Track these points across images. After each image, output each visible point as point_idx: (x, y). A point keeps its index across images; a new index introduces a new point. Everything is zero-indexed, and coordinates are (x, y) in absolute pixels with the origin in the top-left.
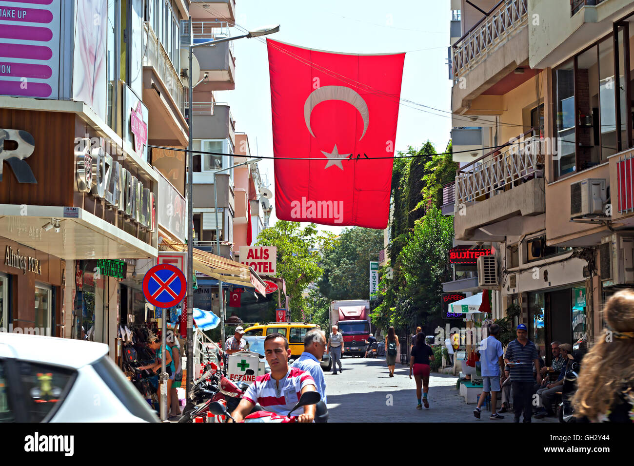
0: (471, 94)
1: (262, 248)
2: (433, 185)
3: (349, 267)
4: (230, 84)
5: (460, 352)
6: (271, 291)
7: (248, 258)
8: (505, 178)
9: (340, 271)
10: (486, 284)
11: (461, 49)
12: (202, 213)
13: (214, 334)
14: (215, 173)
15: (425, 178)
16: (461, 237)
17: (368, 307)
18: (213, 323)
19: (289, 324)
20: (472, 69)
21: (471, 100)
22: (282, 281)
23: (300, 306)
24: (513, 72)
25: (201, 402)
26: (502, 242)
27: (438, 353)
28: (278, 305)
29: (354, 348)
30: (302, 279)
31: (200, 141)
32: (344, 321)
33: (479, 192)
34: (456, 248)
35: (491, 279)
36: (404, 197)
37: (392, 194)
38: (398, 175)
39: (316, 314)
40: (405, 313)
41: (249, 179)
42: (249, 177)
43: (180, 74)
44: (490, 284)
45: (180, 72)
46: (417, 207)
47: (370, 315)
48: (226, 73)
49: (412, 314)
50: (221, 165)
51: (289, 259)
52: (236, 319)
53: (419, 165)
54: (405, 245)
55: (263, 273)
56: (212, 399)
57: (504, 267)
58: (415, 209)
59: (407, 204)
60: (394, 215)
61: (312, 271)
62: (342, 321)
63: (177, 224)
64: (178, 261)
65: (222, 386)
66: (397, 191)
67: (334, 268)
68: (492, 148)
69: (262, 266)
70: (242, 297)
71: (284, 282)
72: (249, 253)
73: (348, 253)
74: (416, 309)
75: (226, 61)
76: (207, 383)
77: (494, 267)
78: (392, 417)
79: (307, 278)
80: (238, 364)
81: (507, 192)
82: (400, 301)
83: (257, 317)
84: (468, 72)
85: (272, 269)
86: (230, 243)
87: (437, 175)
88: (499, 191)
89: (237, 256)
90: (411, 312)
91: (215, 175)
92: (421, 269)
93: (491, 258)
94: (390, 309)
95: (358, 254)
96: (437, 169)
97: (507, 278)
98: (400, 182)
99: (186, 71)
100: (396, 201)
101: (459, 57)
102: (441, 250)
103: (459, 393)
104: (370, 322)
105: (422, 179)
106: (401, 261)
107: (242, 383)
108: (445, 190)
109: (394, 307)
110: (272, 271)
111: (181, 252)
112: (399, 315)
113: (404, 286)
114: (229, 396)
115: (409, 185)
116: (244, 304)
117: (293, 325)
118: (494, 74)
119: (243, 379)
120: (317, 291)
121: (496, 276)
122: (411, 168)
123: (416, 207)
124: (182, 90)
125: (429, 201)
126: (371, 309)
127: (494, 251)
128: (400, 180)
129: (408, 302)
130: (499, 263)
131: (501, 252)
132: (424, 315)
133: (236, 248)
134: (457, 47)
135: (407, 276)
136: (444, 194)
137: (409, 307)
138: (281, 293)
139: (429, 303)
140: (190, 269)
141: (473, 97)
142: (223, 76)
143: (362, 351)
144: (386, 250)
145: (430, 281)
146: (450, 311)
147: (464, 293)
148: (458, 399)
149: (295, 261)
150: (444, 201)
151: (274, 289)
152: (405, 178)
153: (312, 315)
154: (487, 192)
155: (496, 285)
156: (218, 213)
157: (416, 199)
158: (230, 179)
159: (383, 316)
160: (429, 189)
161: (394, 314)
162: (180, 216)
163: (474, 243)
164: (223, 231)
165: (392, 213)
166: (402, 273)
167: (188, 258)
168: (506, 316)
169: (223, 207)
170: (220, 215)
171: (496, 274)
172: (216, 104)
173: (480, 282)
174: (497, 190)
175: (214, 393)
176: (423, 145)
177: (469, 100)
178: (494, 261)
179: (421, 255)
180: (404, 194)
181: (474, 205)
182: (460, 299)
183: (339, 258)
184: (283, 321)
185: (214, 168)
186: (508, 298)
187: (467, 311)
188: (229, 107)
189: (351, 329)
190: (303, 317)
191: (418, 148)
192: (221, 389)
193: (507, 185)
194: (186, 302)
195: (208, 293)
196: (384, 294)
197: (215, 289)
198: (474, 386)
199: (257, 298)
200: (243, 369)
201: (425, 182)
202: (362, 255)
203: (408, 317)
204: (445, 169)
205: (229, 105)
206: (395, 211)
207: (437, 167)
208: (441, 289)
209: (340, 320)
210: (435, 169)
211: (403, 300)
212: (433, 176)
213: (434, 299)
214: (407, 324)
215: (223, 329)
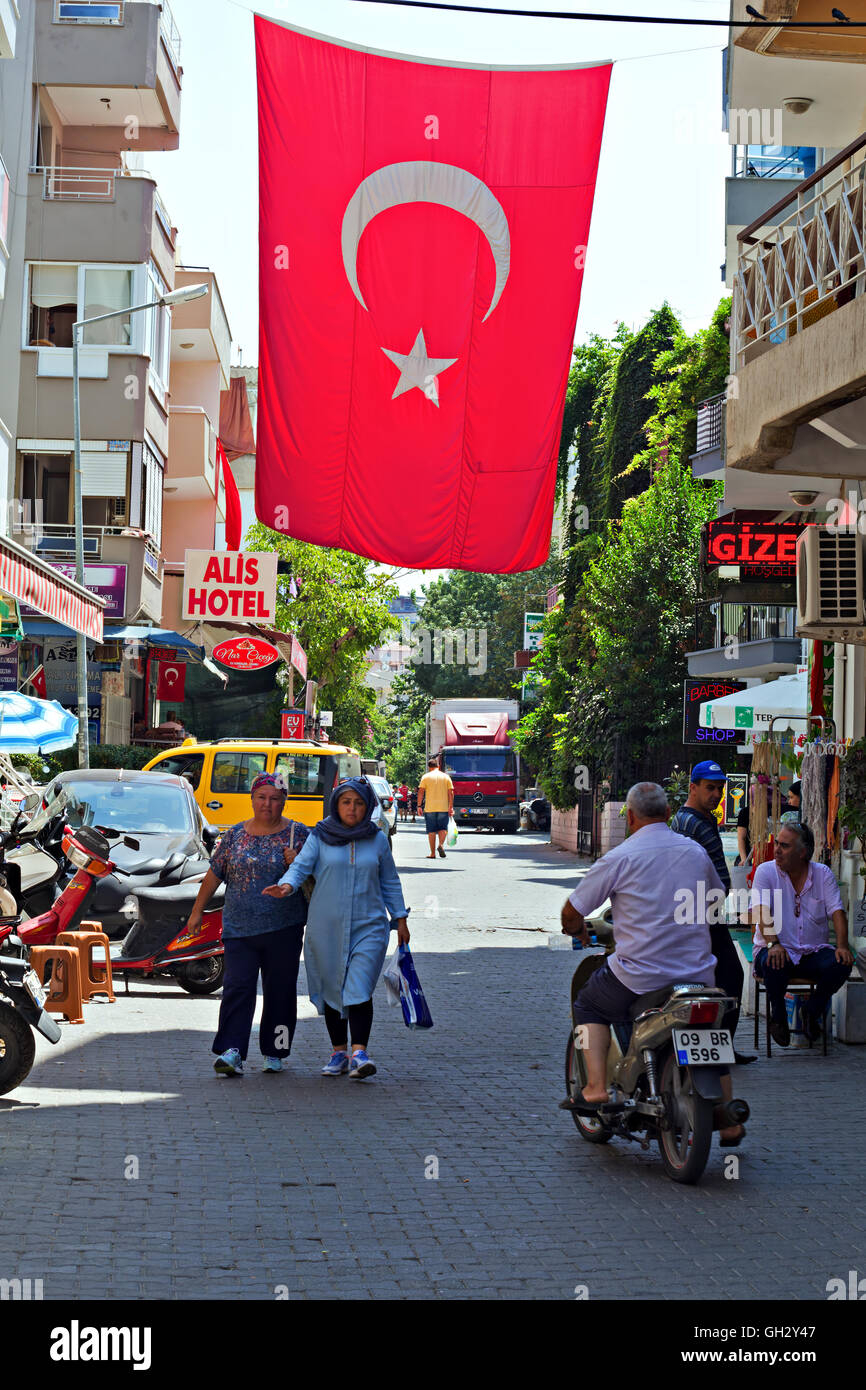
1: (241, 555)
2: (673, 412)
3: (479, 627)
4: (164, 136)
6: (261, 664)
7: (206, 579)
10: (823, 621)
12: (75, 452)
15: (654, 392)
16: (745, 457)
17: (514, 714)
18: (62, 735)
19: (276, 743)
22: (289, 641)
28: (287, 701)
29: (478, 811)
30: (350, 642)
31: (76, 267)
32: (457, 747)
33: (816, 289)
35: (843, 603)
36: (602, 440)
37: (574, 438)
38: (588, 391)
40: (590, 728)
41: (224, 392)
42: (222, 387)
44: (839, 619)
46: (630, 468)
48: (151, 99)
49: (608, 732)
51: (318, 592)
53: (641, 363)
54: (597, 557)
55: (240, 619)
58: (626, 472)
59: (608, 459)
60: (576, 490)
61: (373, 622)
62: (452, 747)
66: (585, 429)
69: (241, 601)
71: (296, 642)
72: (209, 568)
73: (480, 595)
74: (619, 718)
75: (149, 66)
79: (362, 640)
82: (579, 697)
83: (237, 727)
85: (265, 608)
86: (147, 533)
87: (684, 386)
90: (605, 727)
92: (634, 616)
93: (841, 534)
94: (555, 716)
95: (501, 597)
96: (684, 370)
98: (593, 407)
100: (582, 453)
105: (646, 396)
106: (586, 599)
108: (704, 416)
109: (564, 712)
110: (264, 613)
112: (576, 731)
113: (592, 661)
115: (614, 412)
117: (285, 746)
120: (409, 681)
122: (622, 371)
123: (630, 466)
125: (661, 453)
126: (520, 718)
128: (593, 404)
129: (598, 702)
132: (638, 734)
135: (599, 635)
136: (699, 425)
137: (601, 713)
139: (653, 705)
143: (499, 818)
145: (656, 649)
146: (703, 723)
147: (741, 680)
149: (333, 596)
150: (699, 441)
151: (268, 659)
152: (605, 399)
154: (845, 283)
156: (113, 455)
157: (631, 447)
158: (152, 371)
159: (541, 736)
160: (662, 420)
161: (564, 729)
164: (127, 499)
165: (571, 484)
166: (587, 629)
169: (128, 440)
170: (120, 460)
176: (653, 314)
178: (852, 544)
179: (637, 582)
180: (600, 436)
183: (460, 604)
187: (750, 724)
188: (153, 184)
189: (474, 766)
196: (545, 682)
201: (653, 402)
202: (508, 599)
203: (598, 738)
204: (704, 372)
205: (153, 179)
206: (579, 480)
207: (684, 366)
208: (684, 669)
209: (447, 744)
210: (680, 371)
211: (587, 695)
212: (675, 387)
213: (664, 695)
214: (596, 755)
215: (84, 751)
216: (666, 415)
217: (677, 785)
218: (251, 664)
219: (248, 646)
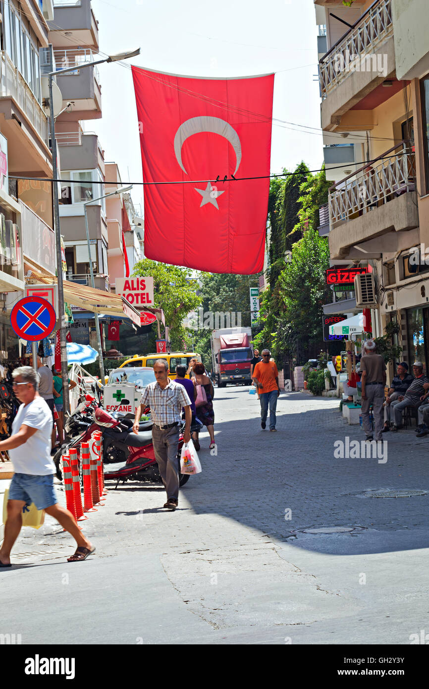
0: (340, 109)
1: (138, 279)
2: (309, 207)
3: (229, 295)
4: (96, 113)
5: (342, 374)
6: (150, 322)
7: (125, 290)
8: (377, 194)
9: (221, 298)
10: (363, 303)
11: (328, 65)
12: (75, 246)
13: (94, 368)
14: (85, 204)
15: (301, 199)
16: (336, 256)
17: (250, 334)
18: (92, 357)
19: (169, 354)
20: (340, 83)
21: (340, 116)
22: (160, 312)
23: (181, 337)
24: (381, 84)
25: (77, 434)
26: (378, 259)
27: (321, 376)
28: (158, 336)
29: (237, 376)
30: (181, 309)
31: (69, 172)
32: (226, 349)
33: (352, 210)
34: (332, 268)
35: (369, 297)
36: (281, 220)
37: (268, 217)
38: (273, 198)
39: (198, 344)
40: (286, 338)
41: (122, 209)
42: (122, 207)
43: (42, 104)
44: (368, 302)
45: (41, 102)
47: (252, 342)
48: (92, 101)
49: (294, 339)
50: (92, 196)
51: (166, 289)
52: (116, 352)
53: (294, 187)
54: (283, 269)
55: (140, 305)
56: (87, 431)
57: (381, 285)
58: (292, 233)
59: (284, 227)
60: (271, 239)
61: (190, 300)
62: (224, 350)
63: (47, 257)
64: (49, 294)
65: (97, 417)
66: (273, 214)
67: (214, 296)
68: (365, 162)
69: (139, 297)
70: (121, 330)
71: (162, 312)
72: (126, 285)
73: (228, 281)
74: (298, 333)
75: (91, 89)
76: (82, 415)
77: (371, 285)
78: (274, 441)
79: (186, 308)
80: (113, 394)
81: (380, 207)
82: (281, 325)
83: (137, 349)
84: (335, 87)
85: (150, 299)
86: (105, 275)
87: (313, 196)
88: (373, 208)
89: (113, 289)
90: (292, 337)
91: (86, 206)
92: (300, 292)
93: (367, 276)
94: (272, 334)
95: (238, 281)
96: (312, 190)
97: (385, 296)
98: (276, 205)
99: (48, 101)
100: (272, 224)
101: (326, 73)
102: (319, 272)
103: (342, 415)
104: (252, 349)
105: (298, 201)
106: (280, 286)
107: (117, 413)
108: (322, 211)
109: (275, 332)
110: (149, 302)
111: (51, 284)
112: (281, 340)
113: (285, 310)
114: (104, 427)
115: (285, 207)
116: (123, 337)
117: (173, 355)
118: (361, 88)
119: (120, 410)
121: (374, 294)
122: (287, 189)
123: (293, 230)
124: (45, 119)
125: (305, 223)
126: (253, 335)
127: (371, 269)
128: (275, 203)
129: (289, 327)
130: (376, 281)
131: (377, 269)
132: (306, 339)
133: (112, 280)
134: (324, 62)
135: (287, 300)
136: (320, 215)
137: (290, 331)
138: (160, 324)
139: (310, 326)
140: (61, 301)
141: (342, 113)
142: (89, 105)
143: (246, 379)
144: (265, 275)
145: (310, 305)
146: (331, 333)
147: (345, 314)
148: (341, 420)
149: (173, 291)
150: (320, 222)
151: (152, 320)
152: (280, 201)
153: (195, 345)
154: (360, 209)
155: (374, 303)
156: (90, 246)
157: (293, 222)
158: (101, 210)
159: (264, 342)
160: (305, 210)
161: (276, 339)
162: (49, 248)
163: (350, 262)
164: (97, 263)
165: (269, 237)
166: (282, 298)
167: (59, 291)
168: (386, 333)
169: (96, 239)
170: (93, 247)
171: (373, 292)
172: (85, 134)
173: (358, 301)
174: (371, 206)
175: (89, 425)
176: (297, 166)
177: (338, 116)
178: (370, 279)
179: (301, 278)
180: (280, 217)
181: (347, 223)
182: (340, 321)
183: (219, 286)
184: (164, 351)
185: (85, 200)
186: (387, 316)
187: (349, 333)
188: (97, 136)
189: (234, 357)
190: (185, 347)
191: (292, 169)
192: (95, 420)
193: (380, 200)
194: (59, 336)
195: (86, 327)
196: (264, 320)
197: (92, 322)
198: (356, 407)
199: (136, 329)
200: (118, 400)
201: (301, 203)
202: (241, 281)
203: (290, 341)
204: (320, 190)
205: (96, 135)
206: (272, 235)
207: (312, 188)
208: (322, 312)
209: (222, 349)
210: (311, 190)
211: (284, 324)
212: (309, 197)
213: (315, 322)
214: (289, 348)
215: (101, 363)
216: (306, 208)
217: (323, 358)
218: (146, 323)
219: (144, 315)
